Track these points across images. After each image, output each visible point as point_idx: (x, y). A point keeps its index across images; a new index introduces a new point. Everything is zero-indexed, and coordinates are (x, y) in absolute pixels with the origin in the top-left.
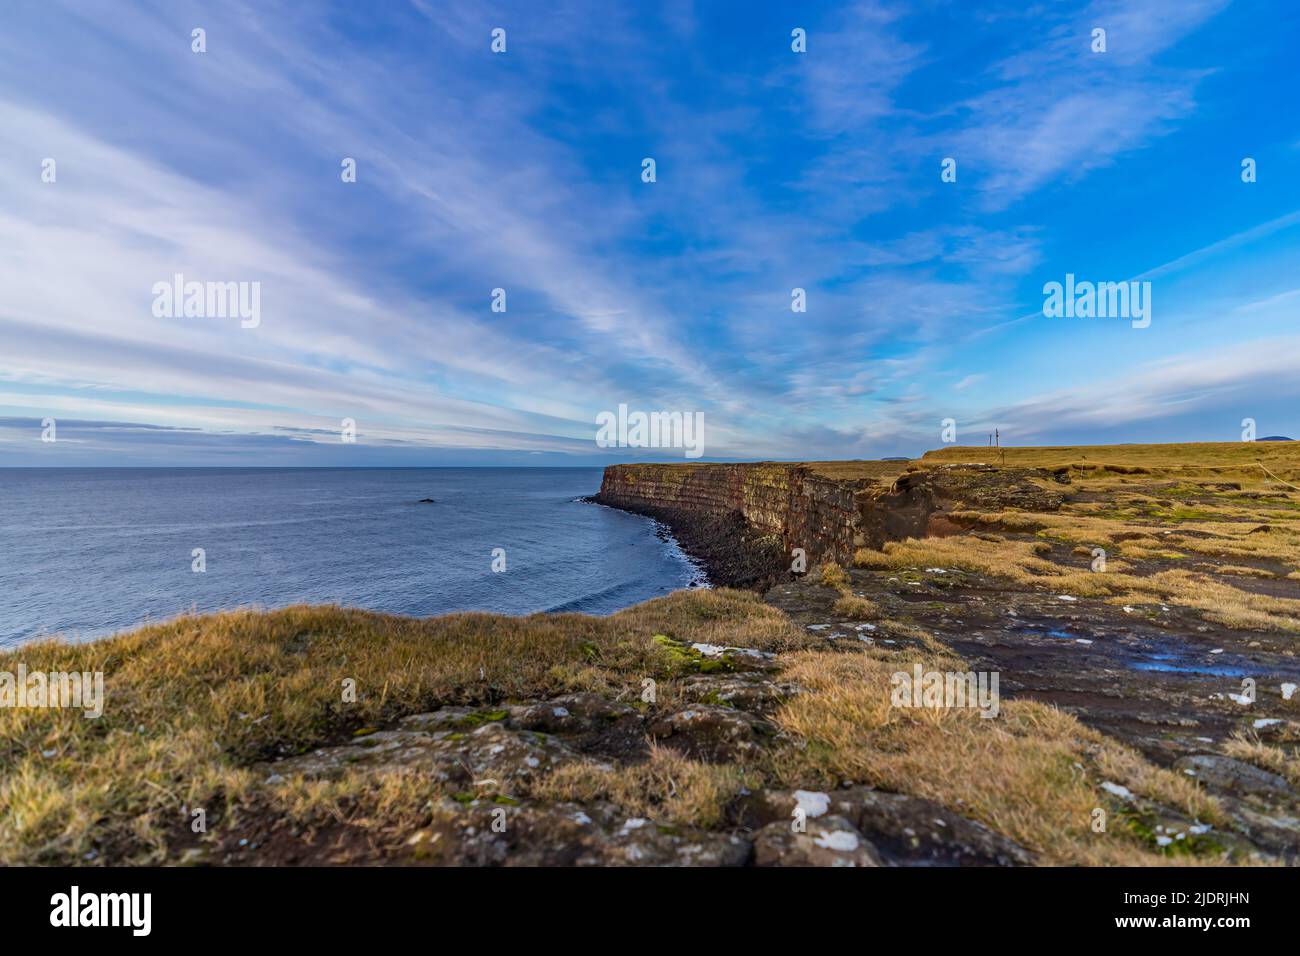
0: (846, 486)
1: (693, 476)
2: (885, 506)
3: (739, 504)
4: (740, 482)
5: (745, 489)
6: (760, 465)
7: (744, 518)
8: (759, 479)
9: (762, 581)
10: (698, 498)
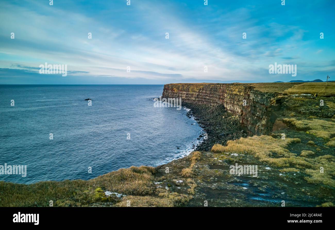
0: (268, 95)
1: (203, 89)
2: (271, 110)
3: (223, 101)
4: (223, 92)
5: (226, 95)
6: (232, 84)
7: (224, 108)
8: (232, 91)
9: (230, 135)
10: (205, 99)
